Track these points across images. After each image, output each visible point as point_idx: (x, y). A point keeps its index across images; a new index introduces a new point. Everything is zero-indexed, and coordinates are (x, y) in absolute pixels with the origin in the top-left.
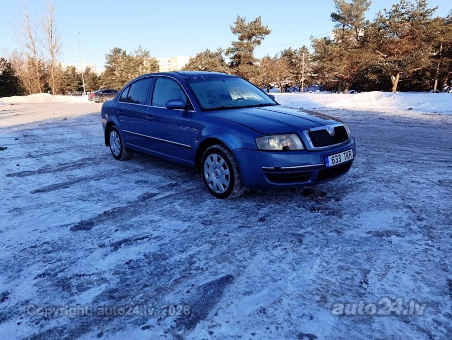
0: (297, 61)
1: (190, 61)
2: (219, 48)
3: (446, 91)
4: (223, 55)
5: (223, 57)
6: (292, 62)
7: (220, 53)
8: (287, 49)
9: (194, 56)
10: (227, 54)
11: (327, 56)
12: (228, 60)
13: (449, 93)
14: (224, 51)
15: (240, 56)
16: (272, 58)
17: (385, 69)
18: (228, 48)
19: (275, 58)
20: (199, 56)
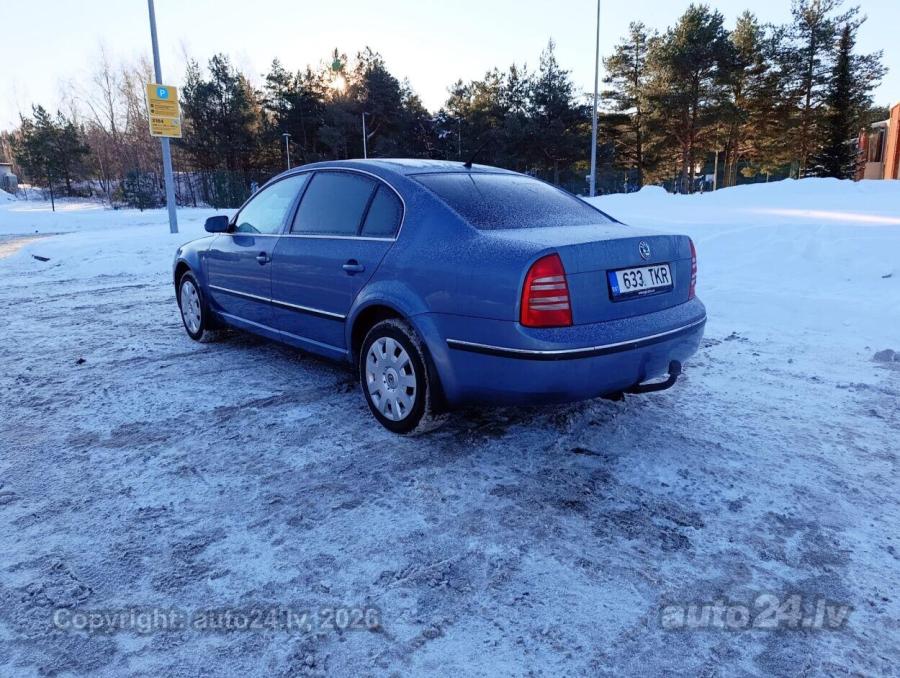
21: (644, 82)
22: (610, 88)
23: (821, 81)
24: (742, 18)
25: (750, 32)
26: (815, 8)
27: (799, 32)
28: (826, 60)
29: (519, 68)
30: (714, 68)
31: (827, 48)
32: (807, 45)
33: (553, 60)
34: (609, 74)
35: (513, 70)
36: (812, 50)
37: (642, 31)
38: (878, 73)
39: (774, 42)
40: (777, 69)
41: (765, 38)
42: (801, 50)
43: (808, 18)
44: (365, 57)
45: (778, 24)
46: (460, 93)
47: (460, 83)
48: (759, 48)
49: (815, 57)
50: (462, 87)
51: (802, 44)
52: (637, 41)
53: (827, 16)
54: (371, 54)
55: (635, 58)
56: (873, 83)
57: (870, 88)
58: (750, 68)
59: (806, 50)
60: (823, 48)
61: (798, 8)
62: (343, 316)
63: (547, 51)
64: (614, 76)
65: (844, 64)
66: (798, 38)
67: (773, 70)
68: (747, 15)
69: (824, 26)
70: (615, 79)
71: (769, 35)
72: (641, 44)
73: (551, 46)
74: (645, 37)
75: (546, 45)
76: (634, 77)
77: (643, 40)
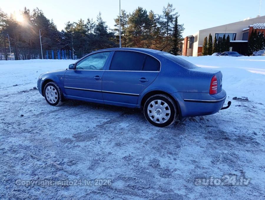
21: (126, 27)
22: (116, 28)
23: (171, 30)
24: (150, 12)
25: (153, 16)
26: (168, 11)
27: (164, 17)
28: (171, 25)
29: (90, 20)
30: (144, 25)
31: (171, 22)
32: (167, 21)
33: (100, 18)
34: (116, 24)
35: (88, 20)
36: (168, 22)
37: (125, 12)
38: (183, 30)
39: (158, 19)
40: (159, 26)
41: (156, 18)
42: (165, 22)
43: (166, 14)
44: (37, 11)
45: (160, 15)
46: (69, 25)
47: (69, 22)
48: (155, 20)
49: (168, 24)
50: (70, 24)
51: (165, 20)
52: (124, 15)
53: (171, 14)
54: (39, 10)
55: (123, 20)
56: (181, 32)
57: (181, 33)
58: (153, 25)
59: (166, 22)
60: (170, 22)
61: (164, 11)
62: (139, 95)
63: (99, 15)
64: (118, 24)
65: (176, 26)
66: (164, 19)
67: (158, 26)
68: (151, 11)
69: (170, 16)
70: (118, 25)
71: (157, 17)
72: (124, 16)
73: (100, 14)
74: (125, 14)
75: (99, 13)
76: (123, 25)
77: (125, 15)
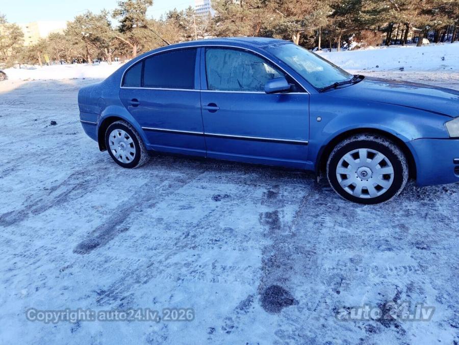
0: (186, 23)
1: (68, 26)
2: (103, 10)
3: (346, 48)
4: (109, 18)
5: (109, 20)
6: (181, 25)
7: (105, 16)
8: (172, 10)
9: (73, 20)
10: (114, 16)
11: (230, 17)
12: (116, 23)
13: (349, 50)
14: (108, 13)
15: (133, 19)
16: (157, 21)
17: (289, 28)
18: (114, 9)
19: (161, 20)
20: (79, 20)
